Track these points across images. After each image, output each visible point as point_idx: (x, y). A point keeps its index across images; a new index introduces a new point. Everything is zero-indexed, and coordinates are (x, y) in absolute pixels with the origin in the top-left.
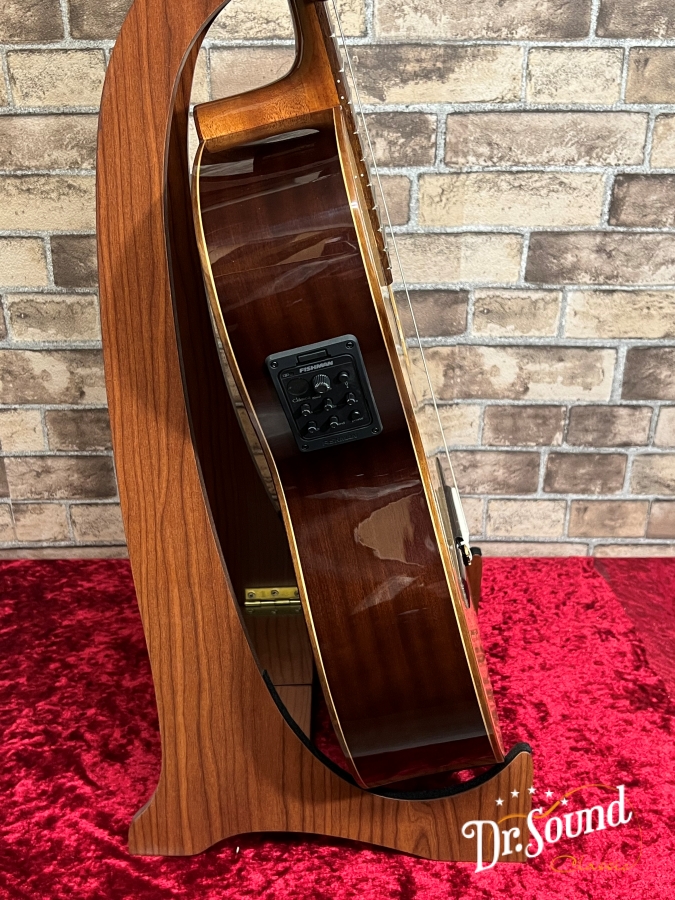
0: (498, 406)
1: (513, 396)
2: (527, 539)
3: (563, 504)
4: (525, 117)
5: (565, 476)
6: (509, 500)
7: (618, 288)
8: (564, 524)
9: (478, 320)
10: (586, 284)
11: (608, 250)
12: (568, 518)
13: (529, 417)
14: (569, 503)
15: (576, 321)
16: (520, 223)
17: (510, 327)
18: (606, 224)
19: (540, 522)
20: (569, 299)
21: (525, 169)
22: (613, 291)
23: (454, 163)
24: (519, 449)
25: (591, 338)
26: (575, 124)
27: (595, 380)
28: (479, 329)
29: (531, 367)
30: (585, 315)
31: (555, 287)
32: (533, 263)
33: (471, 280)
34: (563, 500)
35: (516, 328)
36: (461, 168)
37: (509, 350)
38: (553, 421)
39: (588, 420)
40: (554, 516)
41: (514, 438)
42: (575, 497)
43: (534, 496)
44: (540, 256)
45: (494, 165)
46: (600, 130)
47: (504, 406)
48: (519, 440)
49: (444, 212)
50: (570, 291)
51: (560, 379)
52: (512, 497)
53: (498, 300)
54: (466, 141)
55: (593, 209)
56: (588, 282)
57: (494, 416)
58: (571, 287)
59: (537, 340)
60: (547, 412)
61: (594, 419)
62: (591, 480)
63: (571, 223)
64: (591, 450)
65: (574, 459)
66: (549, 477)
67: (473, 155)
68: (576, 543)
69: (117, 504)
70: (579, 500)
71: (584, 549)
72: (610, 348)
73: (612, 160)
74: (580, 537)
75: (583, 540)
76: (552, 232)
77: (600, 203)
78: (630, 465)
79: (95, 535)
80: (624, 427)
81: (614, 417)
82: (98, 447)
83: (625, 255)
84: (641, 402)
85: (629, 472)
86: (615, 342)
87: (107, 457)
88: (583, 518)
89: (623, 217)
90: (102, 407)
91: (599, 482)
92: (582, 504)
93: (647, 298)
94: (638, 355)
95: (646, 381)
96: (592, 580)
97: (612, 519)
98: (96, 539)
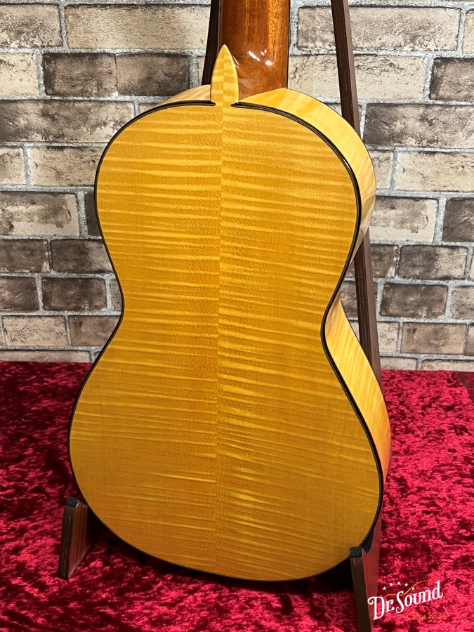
3: (396, 326)
4: (362, 11)
5: (398, 303)
7: (438, 150)
8: (397, 342)
10: (412, 146)
11: (430, 118)
12: (400, 337)
14: (401, 325)
15: (404, 176)
18: (428, 98)
20: (398, 158)
21: (362, 53)
22: (434, 153)
23: (304, 47)
25: (417, 191)
26: (401, 17)
27: (421, 225)
30: (412, 171)
31: (387, 149)
32: (369, 129)
34: (397, 322)
36: (310, 51)
38: (387, 258)
39: (415, 256)
42: (406, 320)
44: (374, 123)
46: (422, 22)
49: (297, 86)
50: (400, 152)
51: (392, 223)
54: (314, 30)
55: (417, 86)
56: (414, 145)
58: (400, 149)
60: (383, 251)
61: (421, 256)
62: (419, 306)
63: (399, 97)
64: (419, 282)
65: (405, 289)
66: (385, 303)
67: (321, 41)
68: (408, 358)
69: (40, 317)
70: (410, 323)
71: (413, 363)
72: (433, 199)
73: (432, 46)
74: (410, 353)
75: (413, 355)
76: (384, 104)
77: (422, 81)
78: (450, 295)
79: (23, 342)
80: (445, 264)
81: (437, 255)
82: (24, 271)
83: (444, 123)
84: (458, 244)
85: (450, 301)
86: (436, 195)
87: (31, 278)
88: (412, 338)
89: (441, 93)
90: (27, 238)
91: (425, 308)
92: (412, 327)
93: (461, 159)
94: (456, 205)
95: (462, 227)
96: (454, 389)
97: (436, 339)
98: (23, 344)
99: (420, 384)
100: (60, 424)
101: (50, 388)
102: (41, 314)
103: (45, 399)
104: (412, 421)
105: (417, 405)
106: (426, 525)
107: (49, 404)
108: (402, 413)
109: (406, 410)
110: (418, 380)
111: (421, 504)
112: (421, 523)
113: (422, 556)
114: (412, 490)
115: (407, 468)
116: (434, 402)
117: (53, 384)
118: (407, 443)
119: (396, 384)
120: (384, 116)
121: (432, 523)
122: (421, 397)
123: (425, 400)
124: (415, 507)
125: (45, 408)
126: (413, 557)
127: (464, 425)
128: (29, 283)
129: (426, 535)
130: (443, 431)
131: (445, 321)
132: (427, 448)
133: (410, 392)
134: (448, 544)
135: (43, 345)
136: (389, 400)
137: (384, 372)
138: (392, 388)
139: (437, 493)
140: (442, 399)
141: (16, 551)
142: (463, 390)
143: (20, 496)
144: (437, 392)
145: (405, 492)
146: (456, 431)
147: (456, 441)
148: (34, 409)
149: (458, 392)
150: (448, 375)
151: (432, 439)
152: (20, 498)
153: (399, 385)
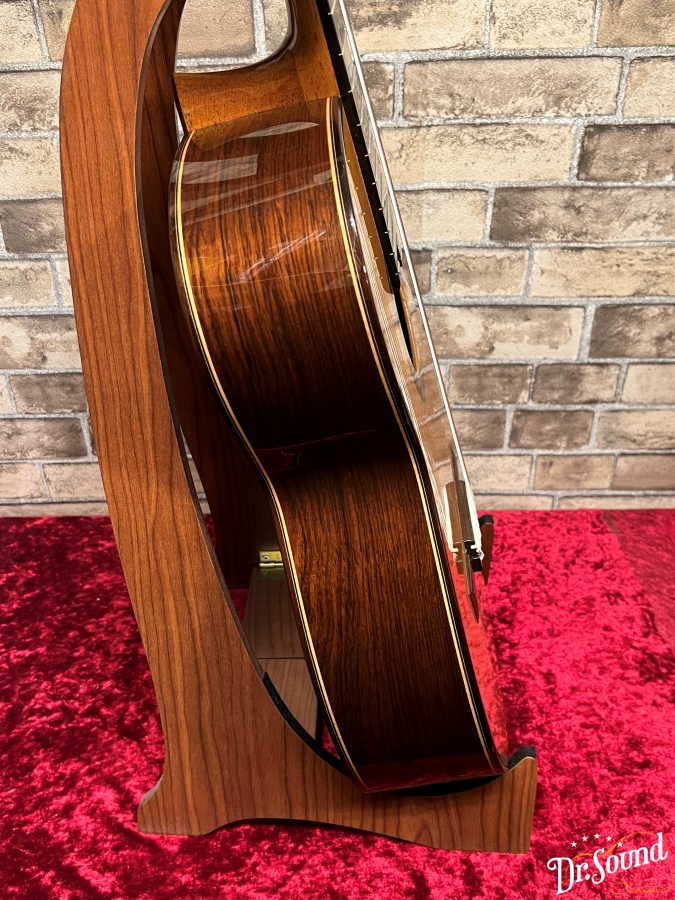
0: (463, 365)
1: (478, 356)
2: (492, 492)
3: (529, 459)
4: (489, 65)
5: (531, 433)
6: (475, 455)
7: (587, 245)
8: (529, 478)
9: (442, 280)
10: (553, 241)
11: (577, 205)
12: (533, 472)
13: (494, 376)
14: (535, 458)
15: (543, 279)
16: (484, 179)
17: (475, 287)
18: (575, 179)
19: (504, 476)
20: (535, 258)
21: (489, 121)
22: (582, 249)
23: (413, 116)
24: (484, 407)
25: (558, 297)
27: (562, 339)
28: (442, 290)
29: (496, 327)
30: (553, 273)
31: (521, 245)
32: (498, 221)
33: (434, 239)
34: (529, 455)
35: (481, 288)
36: (421, 122)
37: (474, 310)
38: (519, 380)
39: (554, 377)
40: (520, 471)
41: (479, 396)
42: (541, 452)
43: (500, 451)
44: (505, 213)
45: (456, 118)
46: (570, 78)
47: (469, 365)
48: (484, 398)
49: (404, 168)
50: (537, 249)
51: (526, 338)
52: (478, 452)
53: (463, 259)
54: (425, 92)
55: (562, 163)
56: (556, 239)
57: (459, 375)
58: (538, 245)
59: (503, 300)
60: (513, 371)
61: (562, 376)
62: (557, 435)
63: (538, 178)
64: (558, 407)
65: (539, 416)
66: (515, 434)
67: (434, 108)
68: (542, 495)
69: (89, 463)
70: (545, 455)
71: (549, 501)
72: (578, 306)
73: (582, 110)
74: (545, 489)
75: (549, 492)
76: (517, 188)
77: (569, 157)
78: (596, 421)
79: (71, 493)
80: (591, 385)
81: (581, 375)
82: (65, 410)
83: (595, 211)
84: (609, 360)
85: (595, 428)
86: (583, 301)
87: (75, 419)
88: (548, 472)
89: (593, 171)
90: (65, 371)
91: (565, 438)
92: (547, 460)
93: (617, 255)
94: (607, 313)
95: (614, 339)
96: (601, 536)
97: (577, 473)
98: (71, 496)
99: (558, 530)
100: (120, 608)
101: (107, 555)
102: (90, 460)
103: (100, 572)
104: (553, 586)
105: (558, 561)
106: (586, 746)
107: (105, 578)
108: (541, 575)
109: (545, 570)
110: (556, 525)
111: (579, 713)
112: (581, 743)
113: (587, 796)
114: (563, 691)
115: (554, 656)
116: (578, 556)
117: (109, 549)
118: (551, 620)
119: (530, 532)
121: (594, 744)
122: (562, 550)
123: (567, 554)
124: (570, 718)
125: (99, 585)
126: (575, 797)
127: (618, 589)
128: (73, 425)
129: (587, 761)
130: (594, 599)
131: (588, 452)
132: (576, 626)
133: (547, 542)
134: (618, 775)
135: (95, 495)
136: (523, 556)
137: (512, 515)
138: (524, 538)
139: (596, 695)
140: (587, 552)
141: (67, 811)
142: (612, 538)
143: (70, 722)
144: (581, 541)
145: (555, 694)
146: (609, 599)
147: (611, 614)
148: (87, 587)
149: (606, 541)
150: (591, 515)
151: (580, 611)
152: (70, 725)
153: (534, 533)
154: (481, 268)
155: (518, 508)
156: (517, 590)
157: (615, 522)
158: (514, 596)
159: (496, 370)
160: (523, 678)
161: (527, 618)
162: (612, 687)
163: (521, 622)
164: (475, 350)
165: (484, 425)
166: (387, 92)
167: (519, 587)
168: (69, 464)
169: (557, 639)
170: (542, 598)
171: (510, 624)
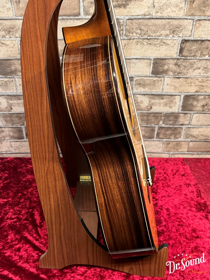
0: (142, 113)
1: (147, 110)
2: (151, 152)
3: (162, 142)
4: (153, 21)
5: (163, 134)
7: (181, 76)
8: (162, 148)
9: (136, 87)
10: (171, 75)
11: (179, 64)
12: (163, 146)
13: (152, 116)
14: (164, 142)
15: (168, 87)
16: (150, 56)
17: (147, 89)
18: (178, 56)
19: (155, 147)
20: (165, 80)
21: (152, 38)
22: (180, 78)
23: (129, 36)
24: (149, 126)
25: (172, 92)
26: (169, 23)
27: (173, 105)
28: (137, 89)
29: (153, 101)
30: (171, 85)
31: (161, 76)
32: (154, 68)
33: (134, 74)
34: (162, 141)
35: (148, 89)
36: (131, 38)
37: (146, 96)
38: (159, 118)
39: (170, 117)
40: (159, 146)
41: (147, 123)
42: (166, 140)
43: (153, 140)
44: (156, 66)
45: (142, 37)
46: (177, 25)
47: (144, 113)
48: (149, 123)
49: (125, 52)
50: (166, 77)
51: (162, 105)
52: (147, 140)
53: (143, 80)
54: (133, 29)
55: (174, 51)
56: (172, 75)
57: (141, 116)
58: (166, 76)
59: (155, 93)
60: (158, 115)
61: (173, 117)
62: (171, 135)
63: (167, 56)
64: (171, 126)
65: (166, 129)
66: (158, 134)
67: (135, 33)
68: (166, 153)
69: (25, 141)
70: (167, 141)
71: (168, 155)
72: (178, 95)
73: (181, 35)
74: (167, 151)
75: (168, 152)
76: (161, 59)
77: (176, 49)
78: (183, 130)
79: (19, 150)
80: (182, 120)
81: (179, 116)
82: (18, 125)
83: (184, 66)
84: (187, 112)
85: (183, 133)
86: (180, 94)
87: (21, 127)
88: (168, 146)
89: (184, 54)
90: (18, 112)
91: (173, 136)
92: (168, 142)
93: (191, 80)
94: (187, 98)
95: (189, 106)
96: (184, 166)
97: (177, 147)
98: (19, 151)
99: (171, 164)
100: (35, 187)
101: (30, 170)
102: (25, 140)
103: (28, 175)
104: (169, 181)
105: (171, 174)
106: (179, 231)
107: (30, 177)
108: (165, 178)
109: (167, 176)
110: (170, 162)
111: (177, 221)
112: (177, 230)
113: (179, 247)
114: (172, 214)
115: (169, 204)
116: (177, 172)
117: (31, 168)
118: (169, 192)
120: (160, 63)
121: (182, 231)
122: (172, 170)
123: (174, 171)
124: (174, 223)
125: (28, 179)
126: (176, 247)
127: (189, 183)
128: (20, 130)
129: (179, 236)
130: (182, 186)
131: (181, 140)
132: (176, 194)
133: (167, 168)
134: (189, 240)
135: (27, 151)
136: (160, 172)
137: (157, 159)
138: (161, 166)
139: (182, 215)
140: (180, 171)
141: (19, 250)
142: (187, 167)
143: (20, 222)
144: (178, 168)
145: (170, 215)
146: (187, 186)
147: (187, 190)
148: (24, 180)
149: (186, 167)
150: (181, 159)
151: (177, 189)
152: (20, 223)
153: (163, 165)
154: (148, 83)
155: (158, 157)
156: (158, 183)
157: (188, 162)
158: (157, 184)
159: (152, 114)
160: (160, 210)
161: (161, 191)
162: (187, 213)
163: (159, 193)
164: (146, 108)
165: (148, 131)
166: (121, 28)
167: (159, 181)
168: (18, 141)
169: (170, 198)
170: (166, 185)
171: (156, 193)
